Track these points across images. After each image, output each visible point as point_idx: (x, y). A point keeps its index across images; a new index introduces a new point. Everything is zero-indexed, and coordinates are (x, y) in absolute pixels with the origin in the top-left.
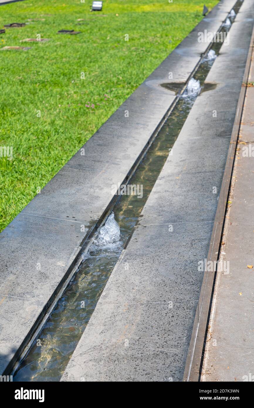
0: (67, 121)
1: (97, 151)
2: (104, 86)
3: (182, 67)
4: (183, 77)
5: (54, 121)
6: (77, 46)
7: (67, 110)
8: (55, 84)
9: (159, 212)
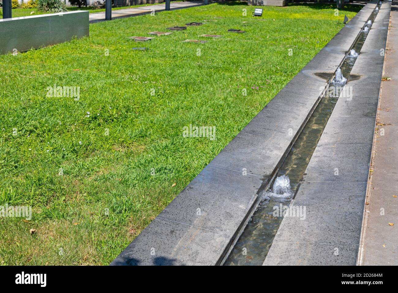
0: (236, 99)
1: (266, 121)
2: (265, 73)
3: (331, 61)
4: (332, 69)
5: (226, 98)
6: (244, 42)
7: (237, 90)
8: (226, 70)
9: (320, 173)
